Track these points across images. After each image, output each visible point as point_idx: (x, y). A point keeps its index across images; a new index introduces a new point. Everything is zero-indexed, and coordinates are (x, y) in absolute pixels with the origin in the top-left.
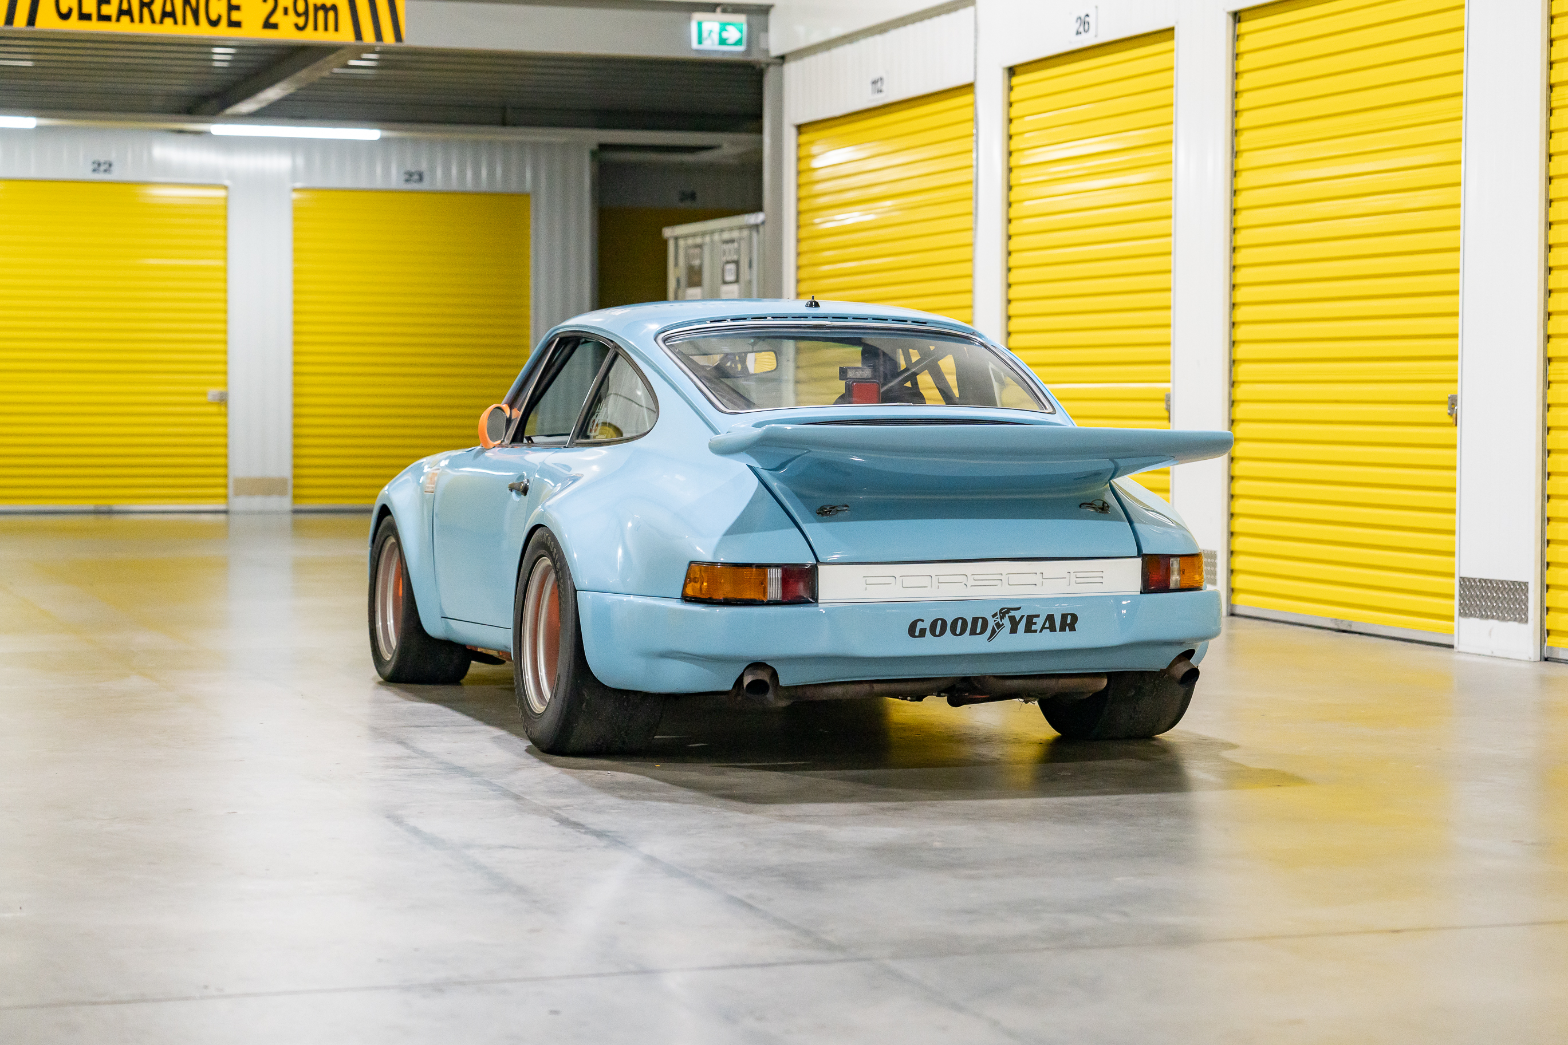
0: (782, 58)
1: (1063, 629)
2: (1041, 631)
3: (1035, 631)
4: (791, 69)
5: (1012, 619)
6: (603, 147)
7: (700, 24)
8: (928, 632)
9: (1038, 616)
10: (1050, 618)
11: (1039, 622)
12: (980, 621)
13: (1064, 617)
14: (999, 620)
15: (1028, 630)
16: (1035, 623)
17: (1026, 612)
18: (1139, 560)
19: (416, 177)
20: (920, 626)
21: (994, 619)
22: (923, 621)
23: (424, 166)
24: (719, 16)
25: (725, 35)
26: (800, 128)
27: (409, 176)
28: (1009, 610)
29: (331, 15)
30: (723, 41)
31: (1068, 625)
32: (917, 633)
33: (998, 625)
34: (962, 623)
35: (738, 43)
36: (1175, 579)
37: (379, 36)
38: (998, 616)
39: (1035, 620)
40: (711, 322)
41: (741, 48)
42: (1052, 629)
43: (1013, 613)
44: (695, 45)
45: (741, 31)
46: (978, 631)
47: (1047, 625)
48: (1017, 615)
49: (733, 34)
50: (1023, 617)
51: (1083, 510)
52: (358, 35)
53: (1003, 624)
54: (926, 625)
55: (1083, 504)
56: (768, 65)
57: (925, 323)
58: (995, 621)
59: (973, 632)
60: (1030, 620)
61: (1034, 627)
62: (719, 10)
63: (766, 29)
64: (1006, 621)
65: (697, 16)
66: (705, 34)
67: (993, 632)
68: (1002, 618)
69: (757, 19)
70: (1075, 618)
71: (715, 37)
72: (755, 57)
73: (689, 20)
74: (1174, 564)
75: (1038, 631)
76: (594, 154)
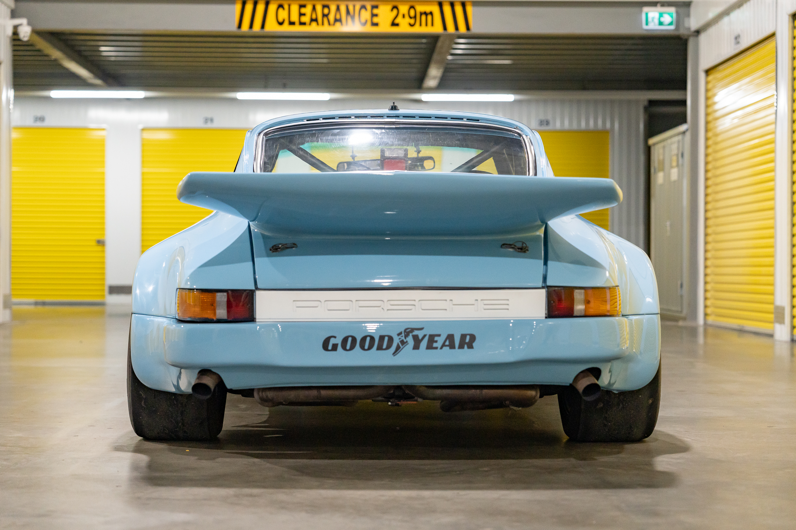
0: (698, 32)
1: (461, 347)
2: (441, 348)
3: (436, 348)
4: (703, 37)
5: (415, 338)
6: (652, 103)
7: (647, 14)
8: (339, 347)
9: (439, 335)
10: (451, 337)
11: (440, 341)
12: (386, 339)
13: (463, 337)
14: (403, 338)
15: (430, 347)
16: (436, 342)
17: (428, 331)
18: (543, 292)
19: (545, 123)
20: (332, 341)
21: (400, 337)
22: (335, 337)
23: (549, 117)
24: (660, 9)
25: (662, 19)
26: (708, 72)
28: (413, 330)
29: (429, 17)
30: (661, 23)
31: (467, 343)
32: (330, 347)
33: (403, 342)
34: (370, 340)
35: (671, 24)
36: (579, 307)
38: (403, 335)
39: (436, 338)
41: (672, 27)
42: (452, 346)
43: (416, 333)
44: (645, 27)
45: (672, 17)
46: (385, 346)
47: (447, 343)
48: (420, 334)
49: (667, 19)
50: (425, 336)
51: (503, 250)
52: (445, 28)
53: (407, 342)
54: (338, 341)
55: (504, 244)
56: (689, 36)
57: (478, 120)
58: (400, 339)
59: (380, 348)
60: (432, 339)
61: (435, 345)
62: (659, 5)
63: (688, 15)
64: (410, 340)
65: (646, 9)
66: (650, 19)
67: (398, 348)
68: (406, 336)
69: (682, 10)
70: (473, 338)
71: (656, 21)
72: (682, 32)
73: (641, 12)
74: (578, 295)
75: (439, 348)
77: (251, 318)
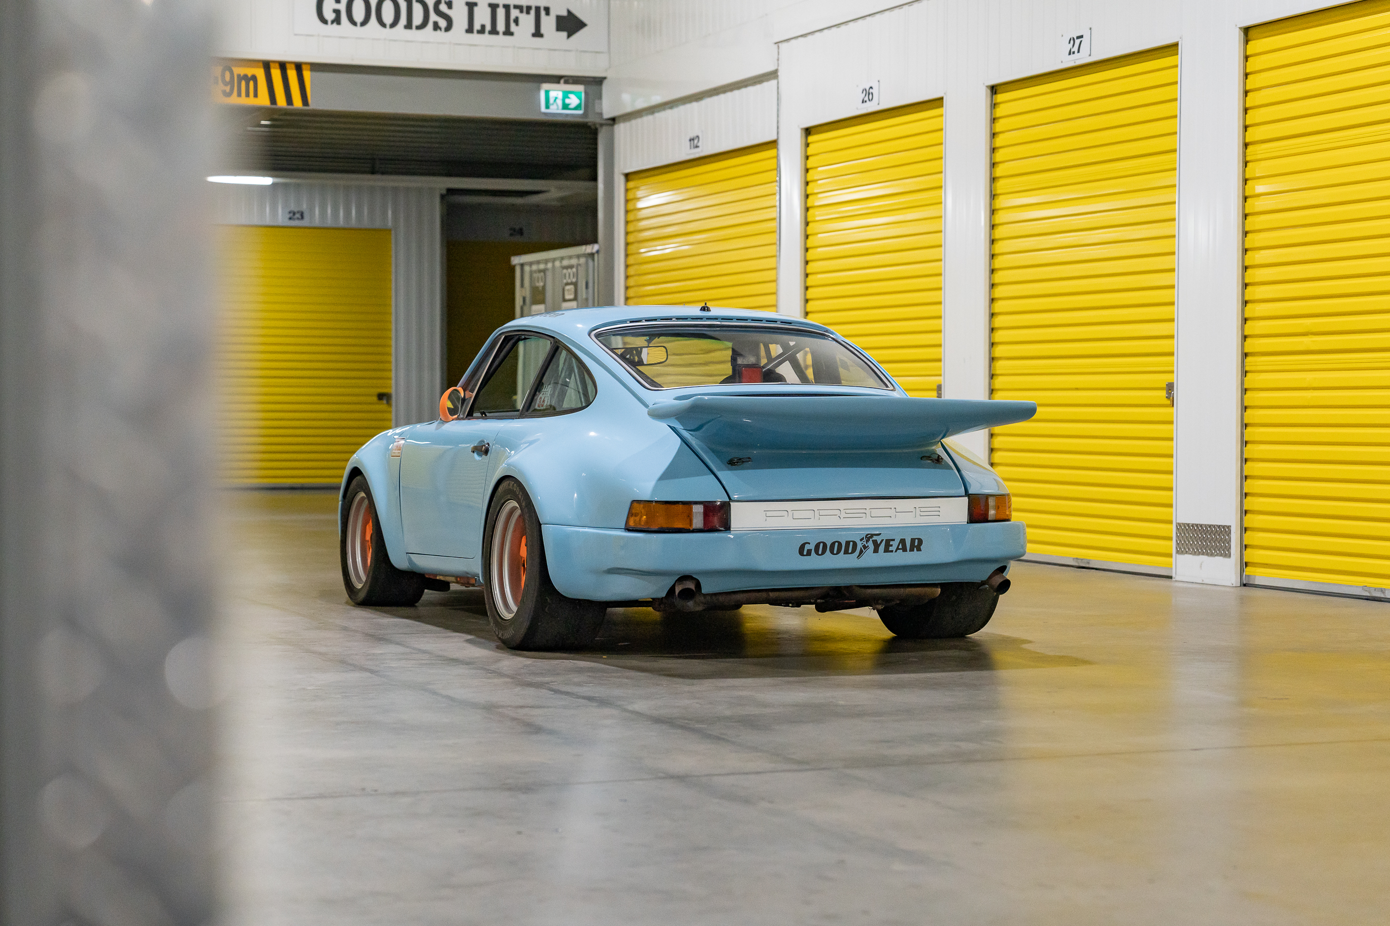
0: (613, 120)
1: (912, 550)
2: (896, 551)
3: (892, 551)
4: (621, 129)
5: (875, 542)
6: (451, 191)
7: (547, 92)
8: (813, 552)
9: (893, 540)
10: (903, 541)
11: (895, 544)
12: (851, 543)
13: (913, 540)
14: (865, 543)
15: (887, 550)
16: (892, 545)
17: (884, 537)
18: (966, 499)
19: (298, 215)
20: (807, 547)
21: (862, 542)
22: (809, 543)
23: (304, 207)
24: (563, 86)
25: (567, 101)
26: (628, 176)
27: (293, 215)
28: (872, 535)
29: (251, 84)
30: (565, 106)
31: (916, 546)
32: (805, 553)
33: (865, 547)
34: (838, 545)
35: (577, 108)
36: (992, 513)
37: (289, 100)
38: (865, 540)
39: (891, 543)
40: (631, 322)
41: (581, 112)
42: (904, 550)
43: (875, 538)
44: (543, 109)
45: (580, 99)
46: (850, 551)
47: (900, 547)
48: (878, 539)
49: (573, 101)
50: (882, 540)
51: (923, 462)
52: (273, 99)
53: (868, 546)
54: (812, 547)
55: (923, 457)
56: (602, 125)
57: (791, 323)
58: (862, 544)
59: (846, 552)
60: (888, 543)
61: (891, 548)
62: (562, 81)
63: (600, 97)
64: (870, 544)
65: (545, 86)
66: (551, 101)
67: (861, 552)
68: (867, 541)
69: (594, 88)
70: (920, 541)
71: (560, 102)
72: (591, 119)
73: (539, 89)
74: (991, 502)
75: (894, 551)
76: (443, 197)
77: (727, 528)
